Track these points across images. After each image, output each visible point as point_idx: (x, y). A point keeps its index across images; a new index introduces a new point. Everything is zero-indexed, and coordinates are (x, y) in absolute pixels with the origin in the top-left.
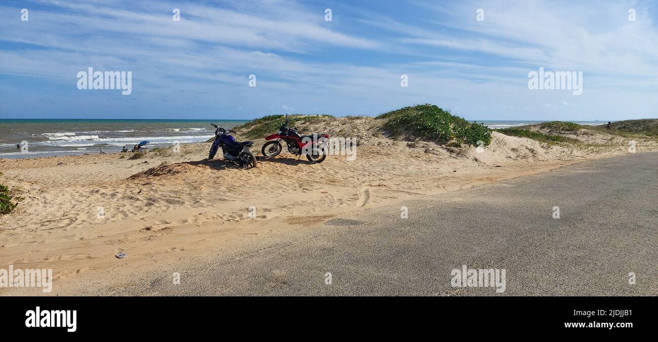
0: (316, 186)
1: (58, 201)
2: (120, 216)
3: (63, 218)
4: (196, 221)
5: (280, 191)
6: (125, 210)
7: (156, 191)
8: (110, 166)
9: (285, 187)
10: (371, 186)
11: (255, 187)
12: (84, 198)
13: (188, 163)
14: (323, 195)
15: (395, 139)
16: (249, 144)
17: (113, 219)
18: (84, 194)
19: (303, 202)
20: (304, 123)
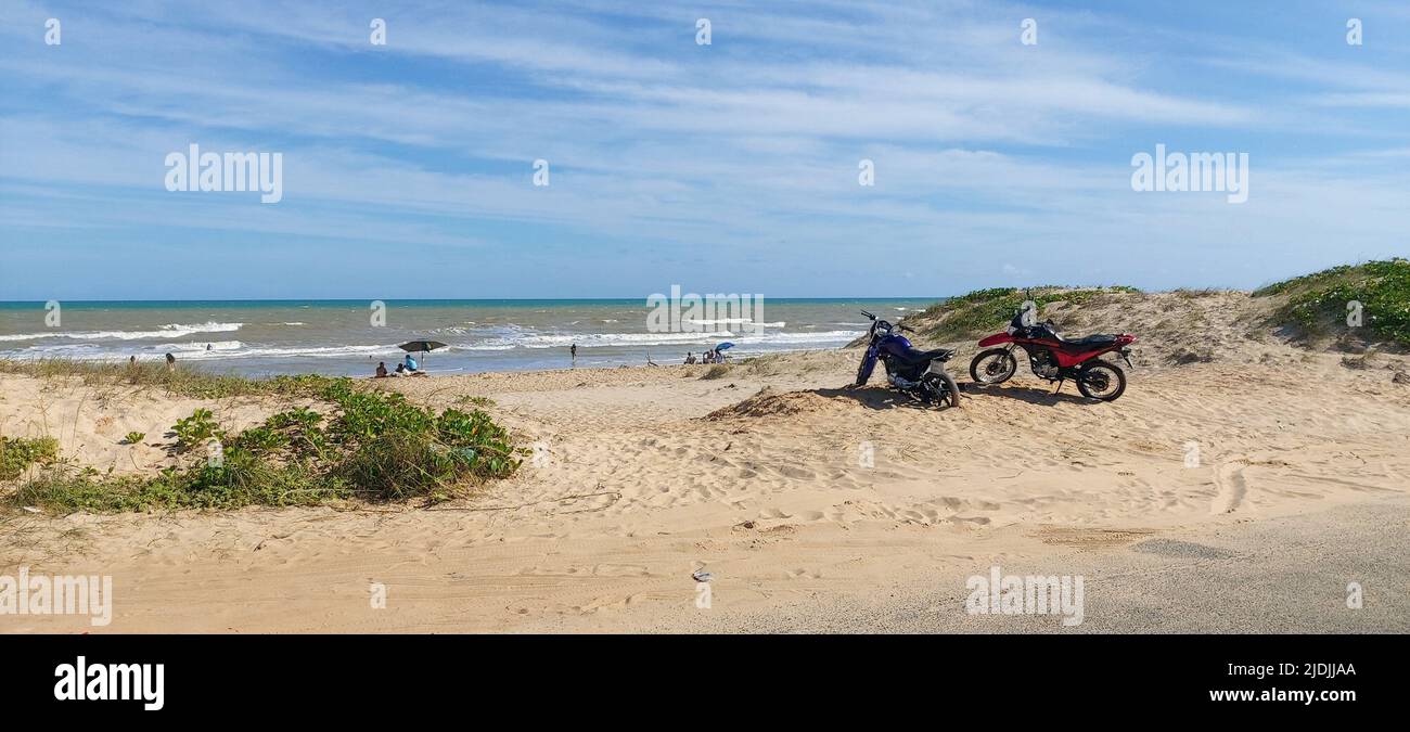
0: (1104, 456)
1: (587, 459)
2: (696, 494)
3: (597, 492)
4: (839, 516)
5: (1018, 464)
6: (704, 484)
7: (757, 447)
8: (668, 391)
9: (1027, 455)
10: (1248, 463)
11: (960, 450)
12: (631, 455)
13: (816, 392)
14: (1122, 480)
15: (1309, 347)
16: (941, 356)
17: (683, 501)
18: (630, 447)
19: (1075, 492)
20: (1067, 306)
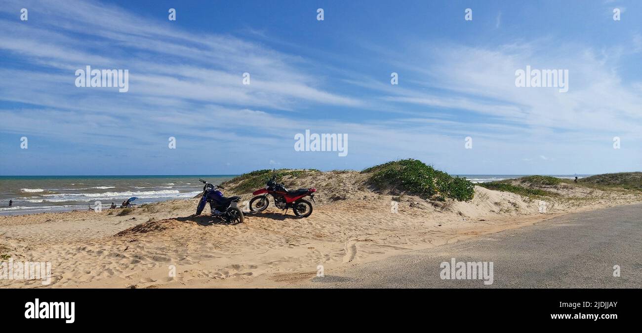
0: (303, 241)
1: (45, 260)
2: (106, 274)
4: (181, 278)
5: (267, 247)
6: (111, 268)
7: (142, 248)
8: (98, 222)
9: (271, 242)
10: (358, 240)
11: (242, 242)
12: (70, 256)
13: (176, 219)
14: (309, 251)
15: (380, 193)
16: (236, 200)
17: (98, 278)
18: (71, 251)
19: (290, 258)
20: (291, 177)
